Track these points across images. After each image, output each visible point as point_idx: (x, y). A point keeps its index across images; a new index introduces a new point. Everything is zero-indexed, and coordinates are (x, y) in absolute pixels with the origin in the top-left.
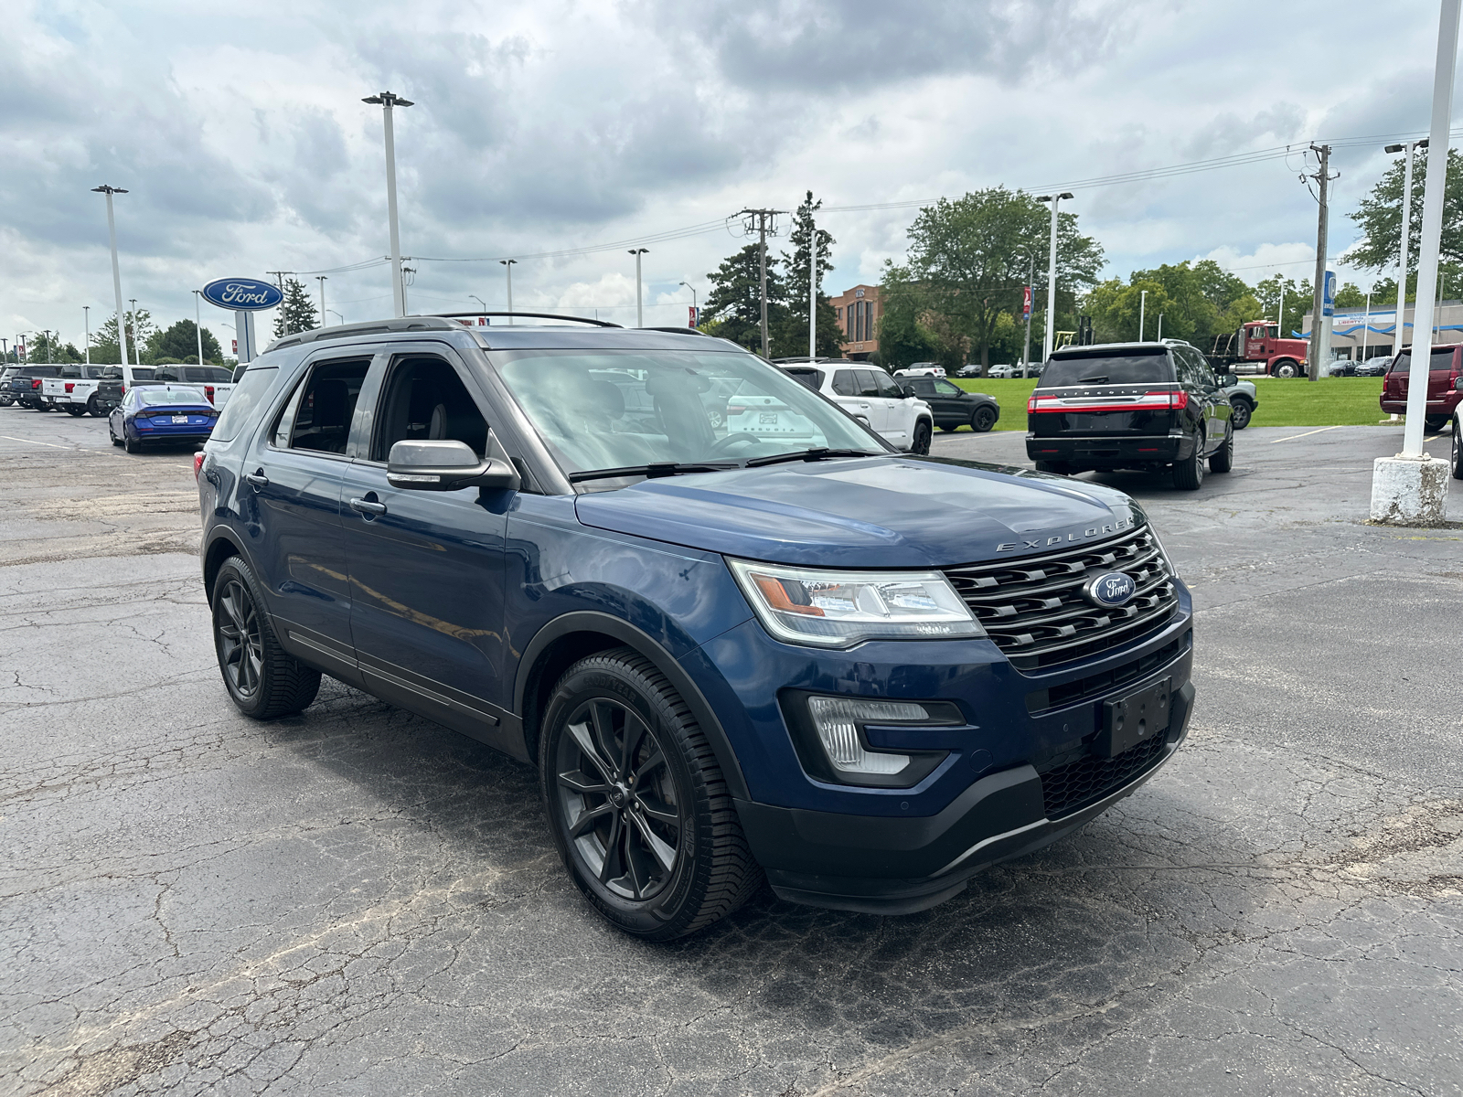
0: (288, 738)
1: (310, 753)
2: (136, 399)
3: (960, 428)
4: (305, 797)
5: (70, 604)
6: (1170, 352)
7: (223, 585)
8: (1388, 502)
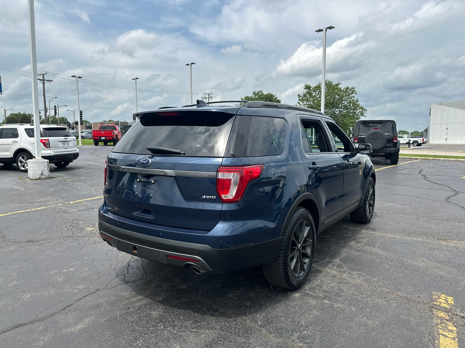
8: (40, 173)
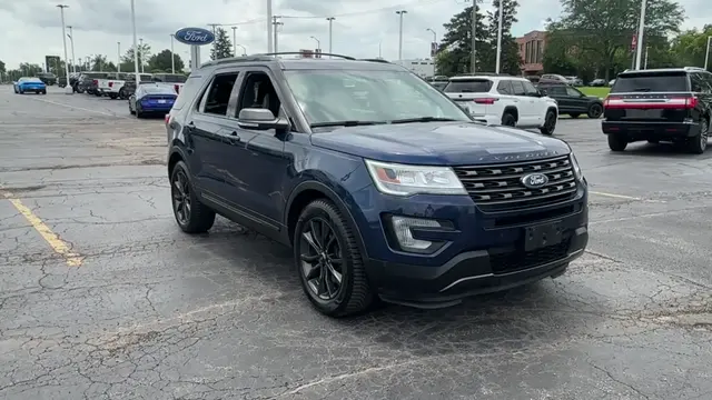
0: (201, 242)
1: (209, 248)
2: (141, 91)
3: (582, 115)
4: (207, 263)
5: (113, 185)
6: (688, 76)
7: (175, 175)
